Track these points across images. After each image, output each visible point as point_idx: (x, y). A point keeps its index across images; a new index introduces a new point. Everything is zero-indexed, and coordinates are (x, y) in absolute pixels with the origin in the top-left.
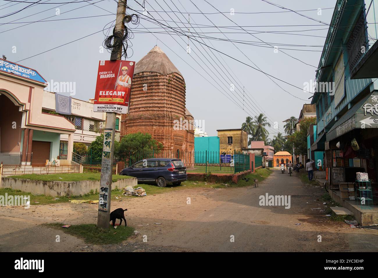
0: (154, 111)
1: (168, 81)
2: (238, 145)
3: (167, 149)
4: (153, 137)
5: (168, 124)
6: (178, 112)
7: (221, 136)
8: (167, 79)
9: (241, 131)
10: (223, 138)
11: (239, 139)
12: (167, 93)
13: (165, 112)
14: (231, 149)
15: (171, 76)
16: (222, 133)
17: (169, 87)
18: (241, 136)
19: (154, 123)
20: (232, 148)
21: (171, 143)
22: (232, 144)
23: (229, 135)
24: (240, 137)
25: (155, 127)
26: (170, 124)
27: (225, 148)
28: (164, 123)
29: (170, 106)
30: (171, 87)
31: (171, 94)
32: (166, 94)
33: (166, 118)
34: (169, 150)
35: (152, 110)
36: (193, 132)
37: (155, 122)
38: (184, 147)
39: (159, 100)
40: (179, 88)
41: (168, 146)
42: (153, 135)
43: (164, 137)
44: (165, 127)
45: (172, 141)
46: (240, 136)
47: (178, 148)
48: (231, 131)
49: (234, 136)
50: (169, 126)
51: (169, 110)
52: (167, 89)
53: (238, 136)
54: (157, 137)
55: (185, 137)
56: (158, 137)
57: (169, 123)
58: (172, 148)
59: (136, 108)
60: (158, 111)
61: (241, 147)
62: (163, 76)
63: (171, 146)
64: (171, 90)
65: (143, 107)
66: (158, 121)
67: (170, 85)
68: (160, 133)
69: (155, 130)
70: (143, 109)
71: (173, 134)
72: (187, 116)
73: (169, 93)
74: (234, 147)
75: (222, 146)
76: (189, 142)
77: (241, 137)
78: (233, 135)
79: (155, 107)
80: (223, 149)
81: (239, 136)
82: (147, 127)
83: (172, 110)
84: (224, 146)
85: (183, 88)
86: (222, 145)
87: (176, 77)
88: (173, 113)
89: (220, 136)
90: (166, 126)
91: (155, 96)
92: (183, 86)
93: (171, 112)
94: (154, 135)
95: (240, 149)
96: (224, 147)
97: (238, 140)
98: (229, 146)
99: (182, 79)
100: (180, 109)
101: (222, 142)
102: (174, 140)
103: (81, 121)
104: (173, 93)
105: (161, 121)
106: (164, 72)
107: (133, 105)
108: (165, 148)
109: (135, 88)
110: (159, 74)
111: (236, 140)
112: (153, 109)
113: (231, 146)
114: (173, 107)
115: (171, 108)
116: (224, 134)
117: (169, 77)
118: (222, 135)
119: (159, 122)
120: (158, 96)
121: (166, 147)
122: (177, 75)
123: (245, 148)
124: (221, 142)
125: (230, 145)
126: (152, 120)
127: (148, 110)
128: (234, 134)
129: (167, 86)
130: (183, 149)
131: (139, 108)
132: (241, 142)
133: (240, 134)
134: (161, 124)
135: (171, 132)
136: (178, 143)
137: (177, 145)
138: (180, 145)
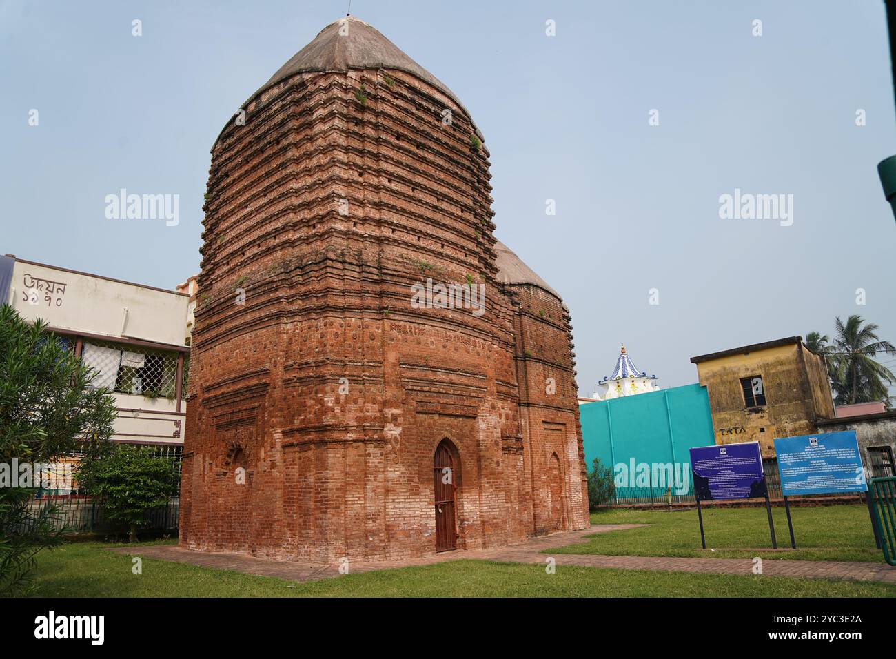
0: (292, 244)
1: (350, 97)
2: (791, 409)
3: (351, 436)
4: (279, 374)
5: (355, 301)
6: (437, 247)
7: (712, 380)
8: (346, 90)
9: (796, 346)
10: (722, 389)
11: (794, 381)
12: (347, 150)
13: (339, 243)
14: (762, 430)
15: (378, 78)
16: (715, 366)
17: (358, 122)
18: (798, 369)
19: (285, 306)
20: (765, 422)
21: (385, 403)
22: (765, 408)
23: (747, 369)
24: (795, 374)
25: (289, 326)
26: (370, 301)
27: (736, 429)
28: (326, 291)
29: (374, 214)
30: (376, 127)
31: (376, 157)
32: (341, 156)
33: (339, 265)
34: (364, 441)
35: (283, 245)
36: (559, 360)
37: (291, 300)
38: (489, 424)
39: (311, 188)
40: (437, 140)
41: (358, 419)
42: (280, 369)
43: (328, 371)
44: (335, 319)
45: (390, 393)
46: (793, 366)
47: (447, 434)
48: (751, 355)
49: (767, 375)
50: (362, 309)
51: (361, 232)
52: (348, 134)
53: (784, 368)
54: (294, 375)
55: (491, 373)
56: (303, 375)
57: (361, 294)
58: (393, 431)
59: (233, 254)
60: (307, 240)
61: (808, 416)
62: (326, 75)
63: (384, 420)
64: (378, 141)
65: (252, 243)
66: (303, 289)
67: (368, 117)
68: (309, 354)
69: (290, 342)
70: (255, 250)
71: (392, 357)
72: (520, 285)
73: (362, 153)
74: (775, 418)
75: (725, 420)
76: (538, 406)
77: (802, 372)
78: (760, 367)
79: (295, 226)
80: (730, 431)
81: (789, 371)
82: (259, 332)
83: (387, 232)
84: (732, 417)
85: (467, 151)
86: (722, 415)
87: (412, 89)
88: (393, 251)
89: (707, 379)
90: (343, 310)
91: (295, 176)
92: (466, 139)
93: (379, 241)
94: (287, 369)
95: (804, 422)
96: (733, 422)
97: (789, 387)
98: (754, 416)
99: (453, 107)
100: (449, 236)
101: (719, 405)
102: (401, 384)
104: (384, 151)
105: (318, 287)
106: (330, 60)
107: (224, 246)
108: (336, 435)
109: (234, 169)
111: (779, 385)
112: (285, 239)
113: (762, 417)
115: (379, 223)
116: (725, 369)
117: (363, 80)
118: (714, 375)
119: (306, 296)
120: (308, 171)
121: (347, 429)
122: (416, 84)
123: (827, 417)
124: (716, 407)
125: (757, 411)
126: (276, 290)
127: (268, 252)
128: (767, 366)
129: (348, 119)
130: (481, 436)
131: (242, 250)
132: (804, 392)
133: (794, 358)
134: (314, 302)
135: (383, 341)
136: (444, 405)
137: (436, 417)
138: (457, 416)
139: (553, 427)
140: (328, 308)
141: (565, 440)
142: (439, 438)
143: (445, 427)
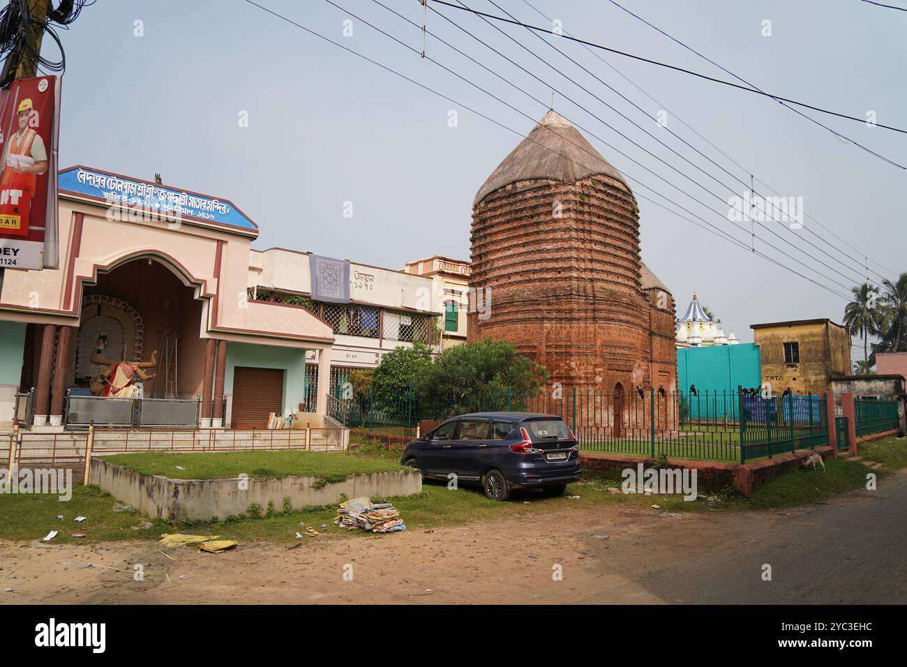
0: (546, 280)
1: (578, 199)
2: (816, 367)
3: (582, 382)
4: (544, 349)
5: (583, 314)
6: (615, 279)
7: (763, 342)
8: (575, 194)
9: (825, 325)
10: (770, 349)
11: (820, 348)
12: (577, 230)
13: (574, 282)
14: (794, 379)
15: (589, 183)
16: (767, 333)
17: (582, 213)
18: (824, 341)
19: (545, 314)
20: (797, 374)
21: (596, 366)
22: (798, 364)
23: (789, 337)
24: (821, 344)
25: (548, 325)
26: (590, 314)
27: (777, 377)
28: (571, 311)
29: (589, 266)
30: (589, 213)
31: (590, 232)
32: (574, 234)
33: (577, 297)
34: (587, 384)
35: (540, 280)
36: (669, 334)
37: (549, 311)
38: (637, 376)
39: (557, 250)
40: (616, 214)
41: (584, 373)
42: (544, 346)
43: (573, 350)
44: (575, 324)
45: (598, 360)
46: (821, 339)
47: (619, 381)
48: (793, 328)
49: (803, 342)
50: (586, 319)
51: (584, 276)
52: (577, 220)
53: (815, 339)
54: (553, 350)
55: (639, 347)
56: (558, 351)
57: (586, 311)
58: (599, 379)
59: (502, 276)
60: (556, 280)
61: (827, 373)
62: (564, 184)
63: (595, 374)
64: (590, 222)
65: (517, 273)
66: (557, 307)
67: (586, 209)
68: (561, 341)
69: (549, 333)
70: (519, 278)
71: (599, 342)
72: (650, 289)
73: (583, 231)
74: (804, 372)
75: (771, 370)
76: (657, 362)
77: (826, 343)
78: (798, 337)
79: (548, 270)
80: (772, 378)
81: (818, 341)
82: (528, 325)
83: (595, 275)
84: (776, 369)
85: (629, 215)
86: (768, 367)
87: (605, 184)
88: (598, 285)
89: (760, 341)
90: (578, 320)
91: (546, 241)
92: (629, 208)
93: (592, 280)
94: (547, 346)
95: (823, 376)
96: (775, 372)
97: (817, 352)
98: (790, 369)
99: (624, 189)
100: (621, 271)
101: (767, 358)
102: (603, 357)
103: (377, 318)
104: (595, 228)
105: (565, 307)
106: (566, 175)
107: (494, 270)
108: (576, 381)
109: (498, 224)
110: (554, 183)
111: (810, 350)
112: (542, 276)
113: (795, 371)
114: (597, 266)
115: (592, 270)
116: (774, 335)
117: (582, 186)
118: (766, 339)
119: (559, 311)
120: (554, 240)
121: (580, 378)
122: (606, 180)
123: (843, 374)
124: (764, 360)
125: (792, 366)
126: (539, 304)
127: (530, 281)
128: (803, 336)
129: (577, 211)
130: (634, 381)
131: (509, 276)
132: (826, 356)
133: (822, 333)
134: (563, 315)
135: (594, 335)
136: (619, 366)
137: (615, 371)
138: (623, 371)
139: (663, 374)
140: (572, 319)
141: (669, 382)
142: (616, 382)
143: (619, 377)
